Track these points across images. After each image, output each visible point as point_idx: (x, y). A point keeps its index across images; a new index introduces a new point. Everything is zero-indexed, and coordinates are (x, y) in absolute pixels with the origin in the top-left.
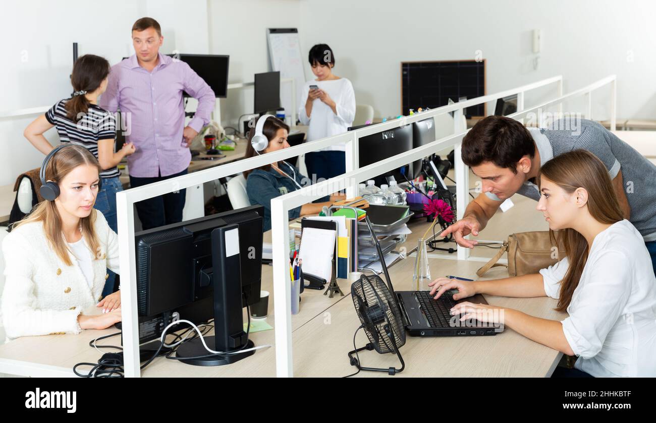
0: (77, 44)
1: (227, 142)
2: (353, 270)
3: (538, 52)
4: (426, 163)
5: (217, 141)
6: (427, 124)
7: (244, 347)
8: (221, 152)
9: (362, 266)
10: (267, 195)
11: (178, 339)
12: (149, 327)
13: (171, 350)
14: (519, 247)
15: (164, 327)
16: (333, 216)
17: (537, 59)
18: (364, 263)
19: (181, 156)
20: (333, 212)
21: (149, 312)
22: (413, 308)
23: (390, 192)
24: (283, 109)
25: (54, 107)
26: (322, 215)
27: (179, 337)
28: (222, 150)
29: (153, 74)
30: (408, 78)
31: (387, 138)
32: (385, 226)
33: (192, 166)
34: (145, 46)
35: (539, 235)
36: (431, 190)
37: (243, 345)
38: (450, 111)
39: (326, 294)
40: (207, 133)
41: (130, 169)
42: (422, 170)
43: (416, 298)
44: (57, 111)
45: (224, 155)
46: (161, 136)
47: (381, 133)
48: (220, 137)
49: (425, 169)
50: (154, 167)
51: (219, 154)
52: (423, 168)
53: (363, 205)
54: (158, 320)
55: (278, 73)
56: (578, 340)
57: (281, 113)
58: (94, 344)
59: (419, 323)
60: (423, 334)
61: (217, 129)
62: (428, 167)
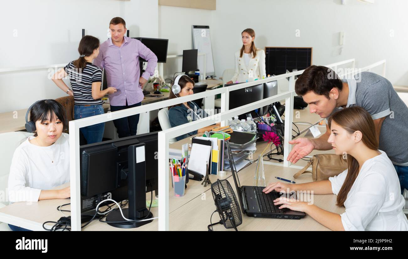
0: (84, 30)
1: (165, 87)
2: (221, 170)
3: (342, 45)
4: (271, 107)
5: (160, 87)
6: (273, 84)
7: (146, 217)
8: (162, 93)
9: (226, 168)
10: (179, 121)
11: (109, 209)
12: (89, 203)
13: (103, 216)
14: (319, 163)
15: (98, 203)
16: (211, 137)
17: (341, 48)
18: (228, 166)
19: (138, 94)
20: (211, 135)
21: (88, 194)
22: (252, 198)
23: (246, 124)
24: (198, 70)
25: (69, 64)
26: (205, 136)
27: (110, 207)
28: (163, 92)
29: (121, 48)
30: (269, 56)
31: (248, 91)
32: (241, 145)
33: (145, 100)
34: (117, 34)
35: (332, 156)
36: (273, 123)
37: (145, 216)
38: (286, 77)
39: (202, 184)
40: (155, 81)
41: (110, 100)
42: (268, 111)
43: (255, 192)
44: (70, 66)
45: (163, 95)
46: (127, 83)
47: (245, 88)
48: (162, 84)
49: (270, 110)
50: (123, 100)
51: (160, 94)
52: (269, 110)
53: (230, 131)
54: (94, 198)
55: (197, 50)
56: (351, 228)
57: (198, 72)
58: (59, 208)
59: (254, 208)
60: (256, 216)
61: (160, 79)
62: (272, 109)
